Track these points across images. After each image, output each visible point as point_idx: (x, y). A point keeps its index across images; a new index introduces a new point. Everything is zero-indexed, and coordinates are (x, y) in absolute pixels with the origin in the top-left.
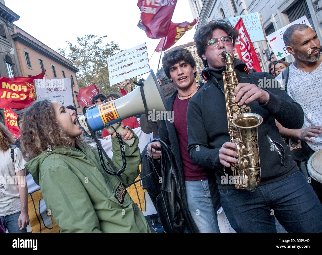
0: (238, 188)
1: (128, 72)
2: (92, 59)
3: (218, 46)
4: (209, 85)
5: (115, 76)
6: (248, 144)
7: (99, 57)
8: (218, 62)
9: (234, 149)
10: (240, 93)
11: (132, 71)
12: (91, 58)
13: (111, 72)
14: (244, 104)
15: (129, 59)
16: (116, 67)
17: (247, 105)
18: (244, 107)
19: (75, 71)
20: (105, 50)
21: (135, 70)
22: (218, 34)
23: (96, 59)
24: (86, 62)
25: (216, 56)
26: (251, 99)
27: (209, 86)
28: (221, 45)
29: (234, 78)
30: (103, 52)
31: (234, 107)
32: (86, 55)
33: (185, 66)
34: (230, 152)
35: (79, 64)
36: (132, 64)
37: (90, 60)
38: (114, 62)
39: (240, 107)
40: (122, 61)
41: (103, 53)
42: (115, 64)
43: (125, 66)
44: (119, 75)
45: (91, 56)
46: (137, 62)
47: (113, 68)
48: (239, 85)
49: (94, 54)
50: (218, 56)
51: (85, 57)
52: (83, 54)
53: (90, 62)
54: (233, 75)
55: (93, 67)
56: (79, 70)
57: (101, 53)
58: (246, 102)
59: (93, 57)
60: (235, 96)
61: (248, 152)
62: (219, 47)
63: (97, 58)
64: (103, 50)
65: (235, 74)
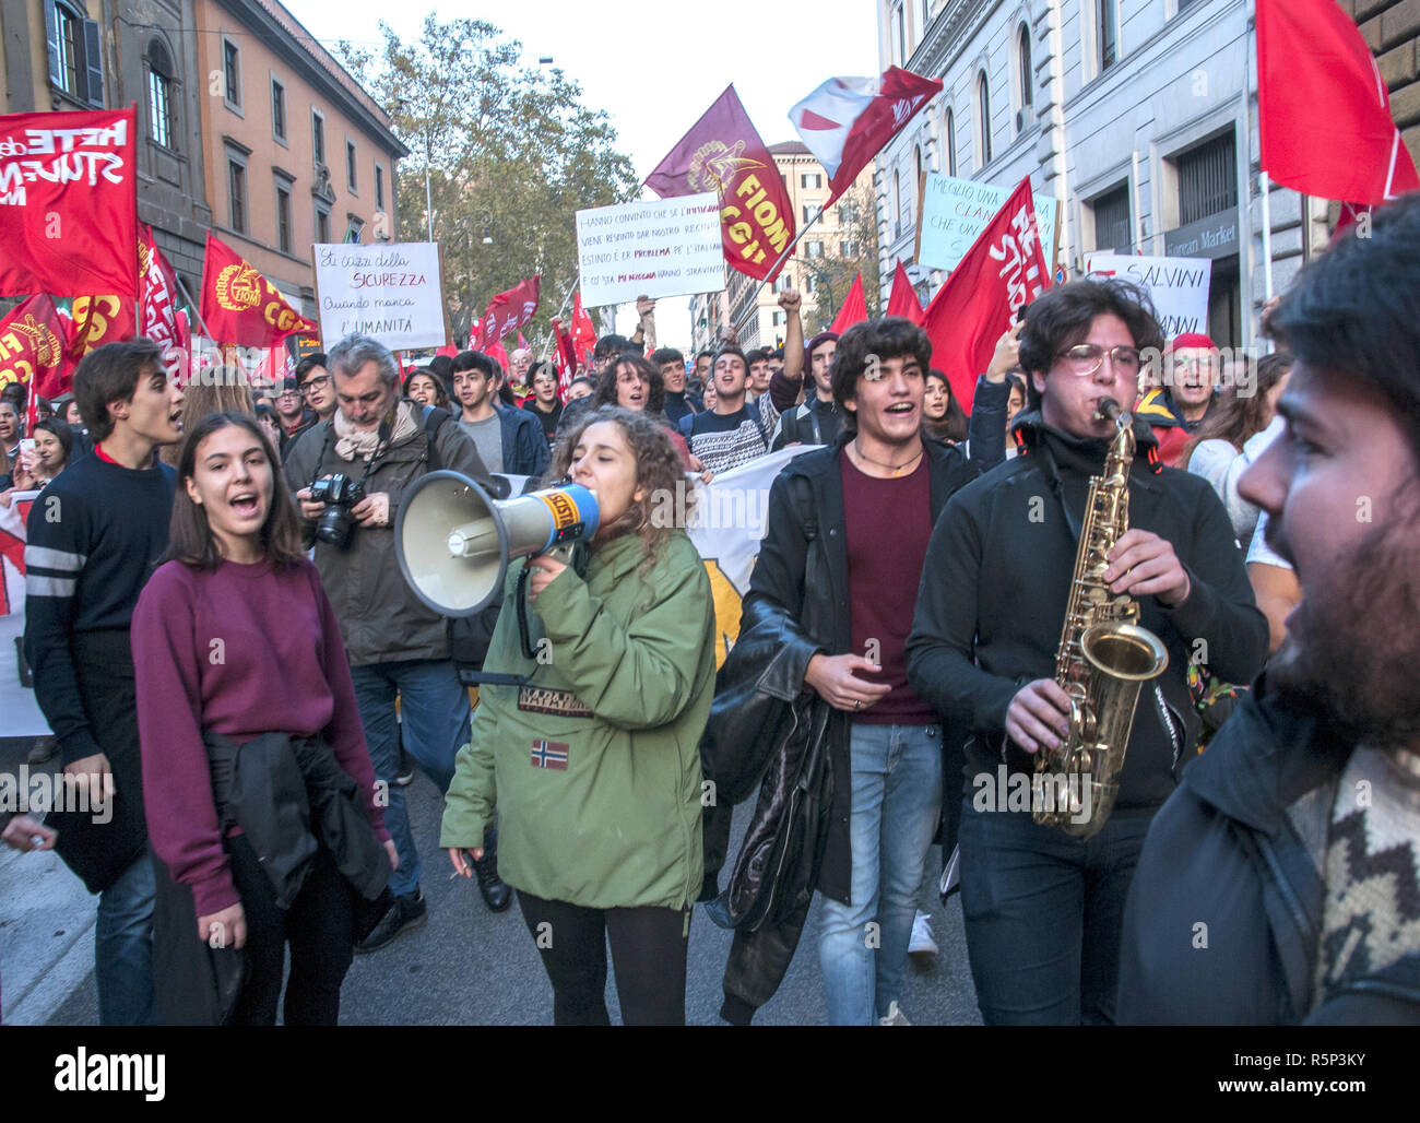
0: (1040, 822)
1: (650, 276)
2: (467, 120)
3: (1095, 373)
4: (1026, 469)
5: (601, 278)
6: (1107, 715)
7: (492, 115)
8: (1080, 419)
9: (1065, 713)
10: (1127, 559)
11: (664, 274)
12: (463, 114)
13: (587, 262)
14: (1126, 592)
15: (657, 233)
16: (605, 248)
17: (1134, 598)
18: (1124, 601)
19: (395, 151)
20: (521, 95)
21: (675, 273)
22: (1107, 332)
23: (479, 122)
24: (438, 123)
25: (1080, 401)
26: (1151, 586)
27: (1026, 475)
28: (1107, 373)
29: (1121, 507)
30: (515, 100)
31: (1094, 593)
32: (446, 99)
33: (911, 374)
34: (1050, 713)
35: (413, 127)
36: (666, 252)
37: (457, 122)
38: (603, 231)
39: (1111, 596)
40: (630, 235)
41: (513, 103)
42: (603, 239)
43: (639, 253)
44: (616, 279)
45: (463, 104)
46: (683, 250)
47: (595, 250)
48: (1130, 536)
49: (477, 100)
50: (1084, 402)
51: (440, 104)
52: (437, 91)
53: (457, 131)
54: (1121, 497)
55: (464, 150)
56: (409, 152)
57: (505, 105)
58: (1131, 589)
59: (469, 111)
60: (1108, 563)
61: (1100, 737)
62: (1098, 377)
63: (486, 118)
64: (515, 94)
65: (1126, 496)
